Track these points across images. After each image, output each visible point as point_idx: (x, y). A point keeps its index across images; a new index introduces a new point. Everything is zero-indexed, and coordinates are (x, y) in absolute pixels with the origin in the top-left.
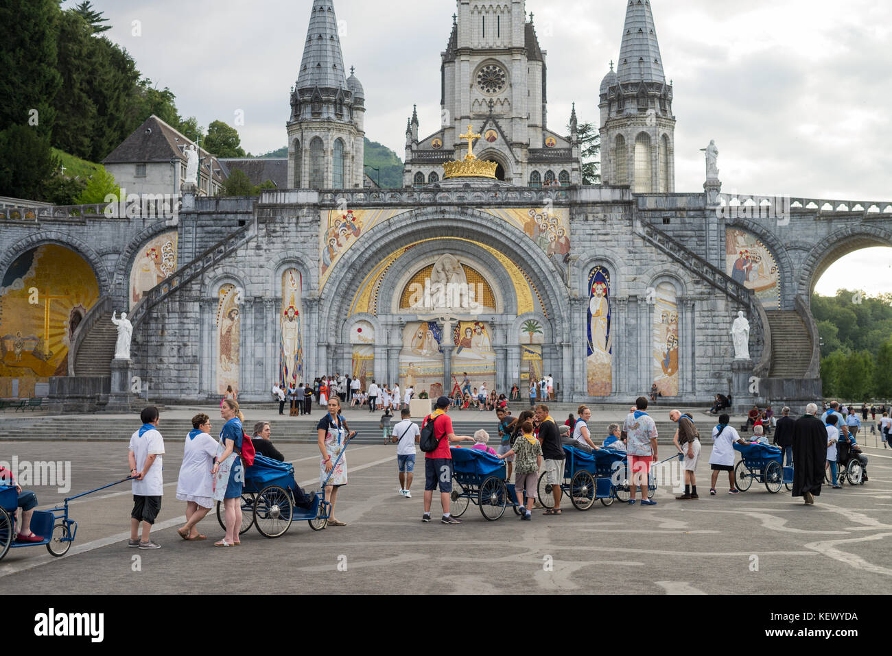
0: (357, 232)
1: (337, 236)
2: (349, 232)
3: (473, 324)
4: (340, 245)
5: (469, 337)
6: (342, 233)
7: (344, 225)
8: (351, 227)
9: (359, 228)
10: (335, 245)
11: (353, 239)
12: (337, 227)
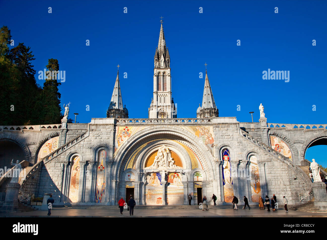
0: (129, 135)
1: (121, 137)
2: (126, 135)
3: (174, 173)
4: (122, 140)
5: (172, 179)
6: (123, 136)
7: (124, 132)
8: (127, 133)
9: (130, 134)
10: (120, 140)
11: (127, 138)
12: (121, 133)
